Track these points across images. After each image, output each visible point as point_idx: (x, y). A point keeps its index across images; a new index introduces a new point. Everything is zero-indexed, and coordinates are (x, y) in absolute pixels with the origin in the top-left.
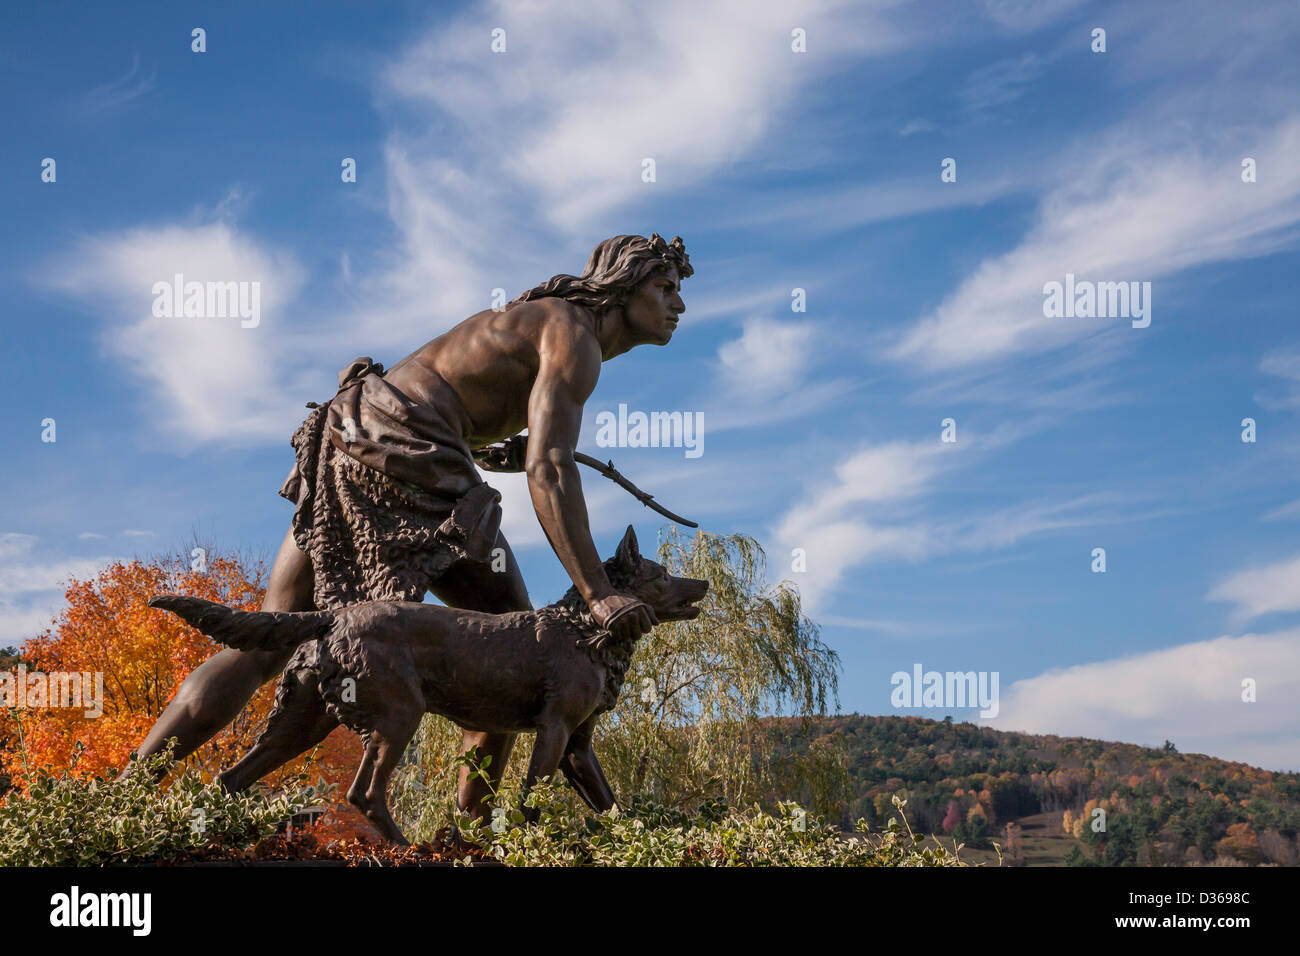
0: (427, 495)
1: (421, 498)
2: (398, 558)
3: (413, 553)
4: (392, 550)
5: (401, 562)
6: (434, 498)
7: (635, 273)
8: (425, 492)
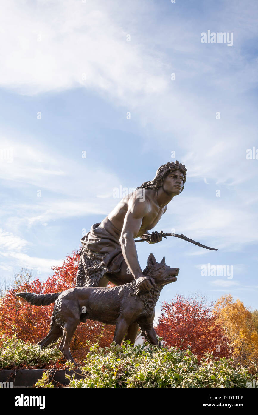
0: (100, 254)
1: (98, 255)
2: (91, 274)
3: (96, 272)
4: (90, 272)
5: (92, 275)
6: (102, 255)
7: (161, 175)
8: (99, 253)
